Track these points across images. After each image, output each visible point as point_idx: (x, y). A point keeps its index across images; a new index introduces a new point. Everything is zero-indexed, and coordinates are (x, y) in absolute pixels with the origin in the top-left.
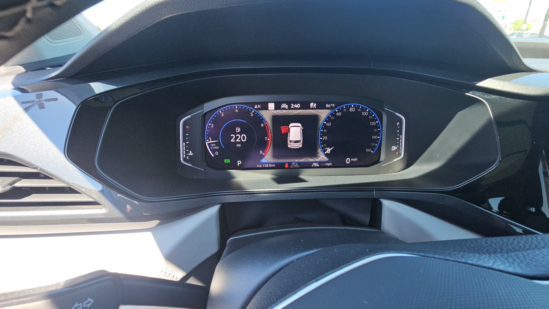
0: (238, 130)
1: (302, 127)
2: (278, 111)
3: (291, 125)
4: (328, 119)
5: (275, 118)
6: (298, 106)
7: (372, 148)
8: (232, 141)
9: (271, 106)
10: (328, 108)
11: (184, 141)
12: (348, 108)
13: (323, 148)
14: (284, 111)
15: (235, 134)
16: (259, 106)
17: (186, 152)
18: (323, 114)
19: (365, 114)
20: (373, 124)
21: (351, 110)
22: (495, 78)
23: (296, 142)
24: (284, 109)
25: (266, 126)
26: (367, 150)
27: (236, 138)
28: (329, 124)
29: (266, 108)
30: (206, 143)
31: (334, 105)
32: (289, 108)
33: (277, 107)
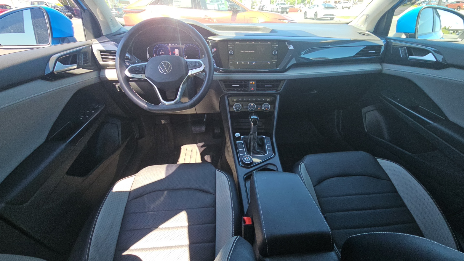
0: (162, 51)
1: (179, 50)
2: (172, 46)
3: (176, 49)
4: (185, 48)
5: (171, 48)
6: (177, 44)
7: (198, 56)
8: (161, 54)
9: (170, 44)
10: (184, 45)
11: (148, 54)
12: (190, 45)
13: (185, 56)
14: (173, 46)
15: (161, 52)
16: (167, 45)
17: (149, 57)
18: (184, 47)
19: (194, 47)
20: (197, 49)
21: (191, 45)
22: (212, 36)
23: (177, 54)
24: (173, 45)
25: (169, 50)
26: (197, 57)
27: (162, 53)
28: (185, 49)
29: (169, 45)
30: (154, 55)
31: (186, 44)
32: (174, 45)
33: (171, 45)
